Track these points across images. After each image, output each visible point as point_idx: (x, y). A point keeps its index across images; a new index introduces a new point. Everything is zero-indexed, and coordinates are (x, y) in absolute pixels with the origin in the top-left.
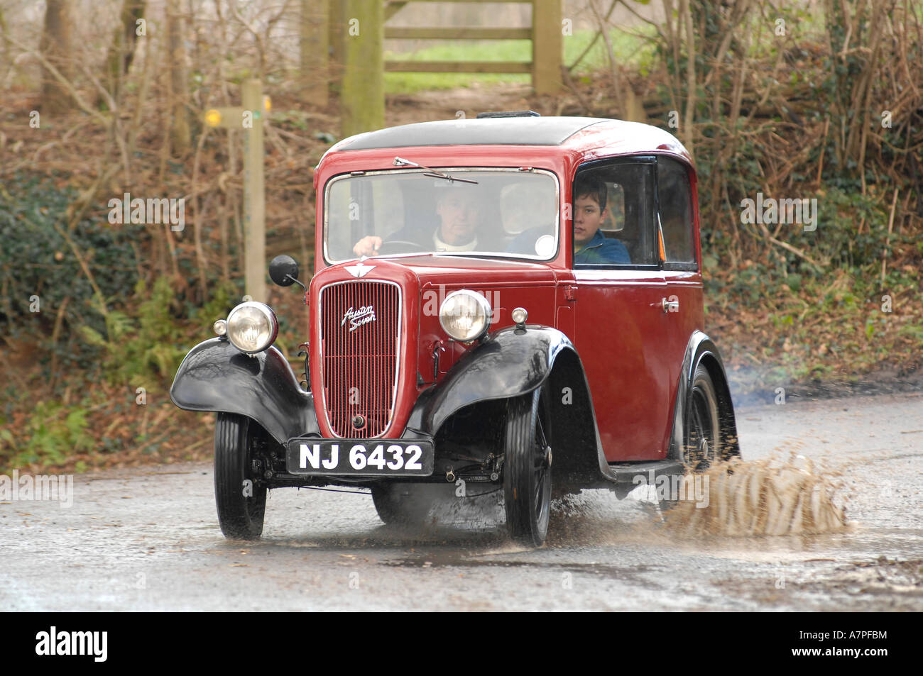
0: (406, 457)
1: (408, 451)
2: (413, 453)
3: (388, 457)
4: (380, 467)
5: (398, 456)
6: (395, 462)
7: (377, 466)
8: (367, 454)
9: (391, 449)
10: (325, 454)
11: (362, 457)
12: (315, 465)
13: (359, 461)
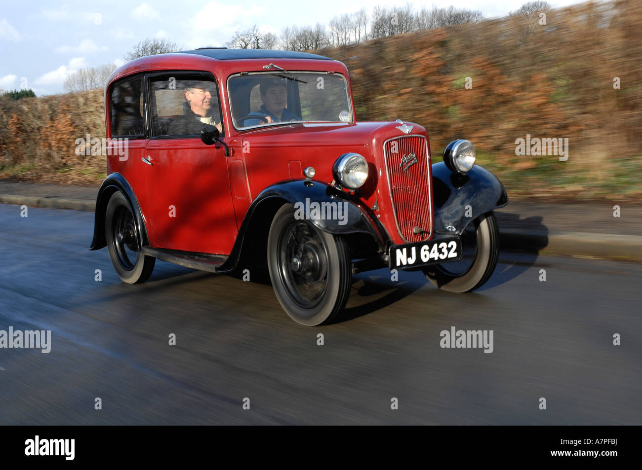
0: (449, 249)
1: (450, 246)
2: (452, 246)
3: (440, 251)
4: (436, 259)
5: (445, 250)
6: (443, 254)
7: (434, 258)
8: (430, 251)
9: (440, 246)
10: (409, 255)
11: (427, 253)
12: (404, 263)
13: (426, 256)
